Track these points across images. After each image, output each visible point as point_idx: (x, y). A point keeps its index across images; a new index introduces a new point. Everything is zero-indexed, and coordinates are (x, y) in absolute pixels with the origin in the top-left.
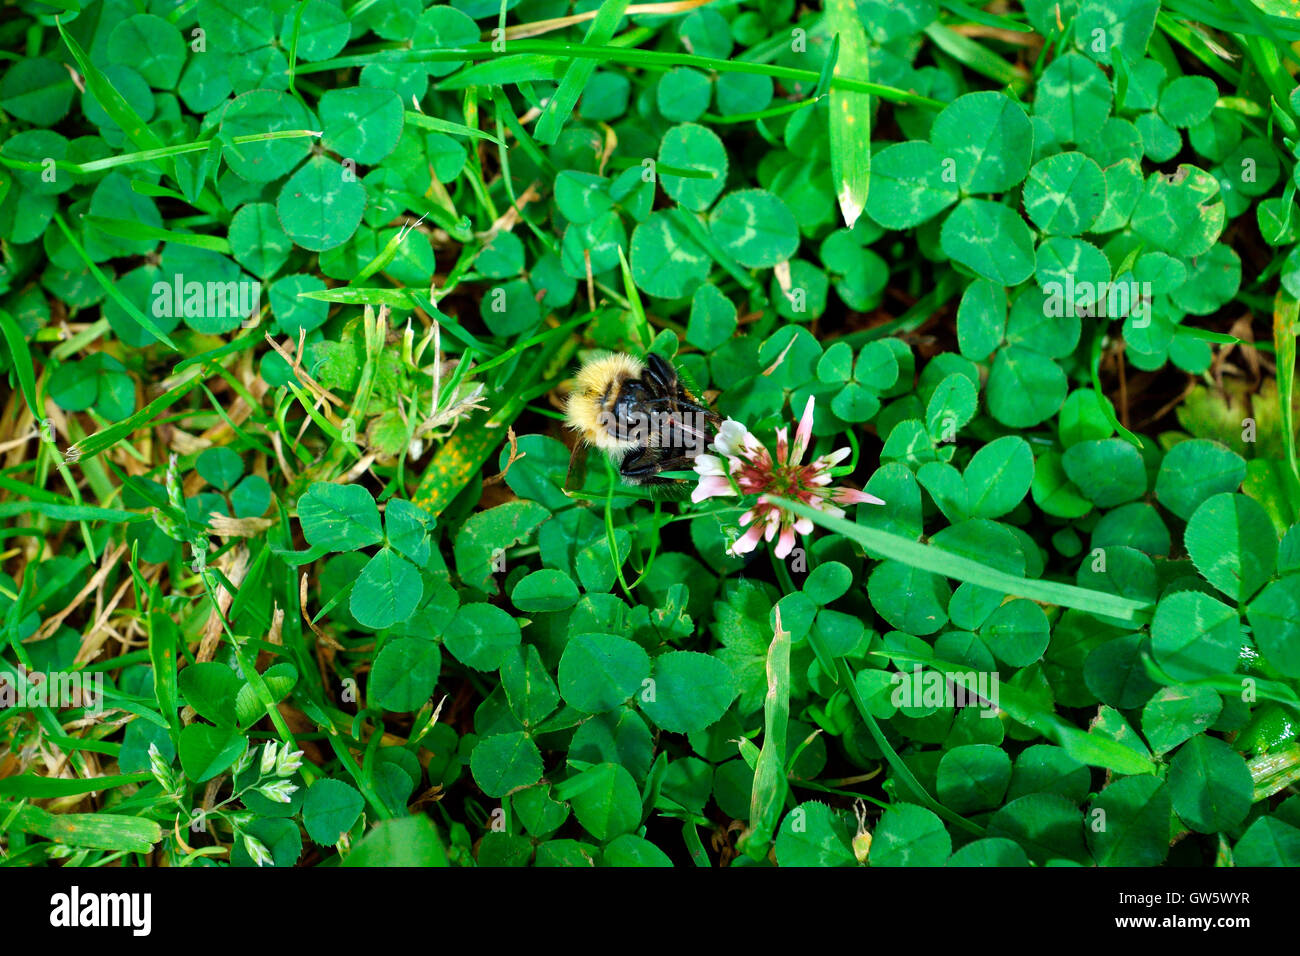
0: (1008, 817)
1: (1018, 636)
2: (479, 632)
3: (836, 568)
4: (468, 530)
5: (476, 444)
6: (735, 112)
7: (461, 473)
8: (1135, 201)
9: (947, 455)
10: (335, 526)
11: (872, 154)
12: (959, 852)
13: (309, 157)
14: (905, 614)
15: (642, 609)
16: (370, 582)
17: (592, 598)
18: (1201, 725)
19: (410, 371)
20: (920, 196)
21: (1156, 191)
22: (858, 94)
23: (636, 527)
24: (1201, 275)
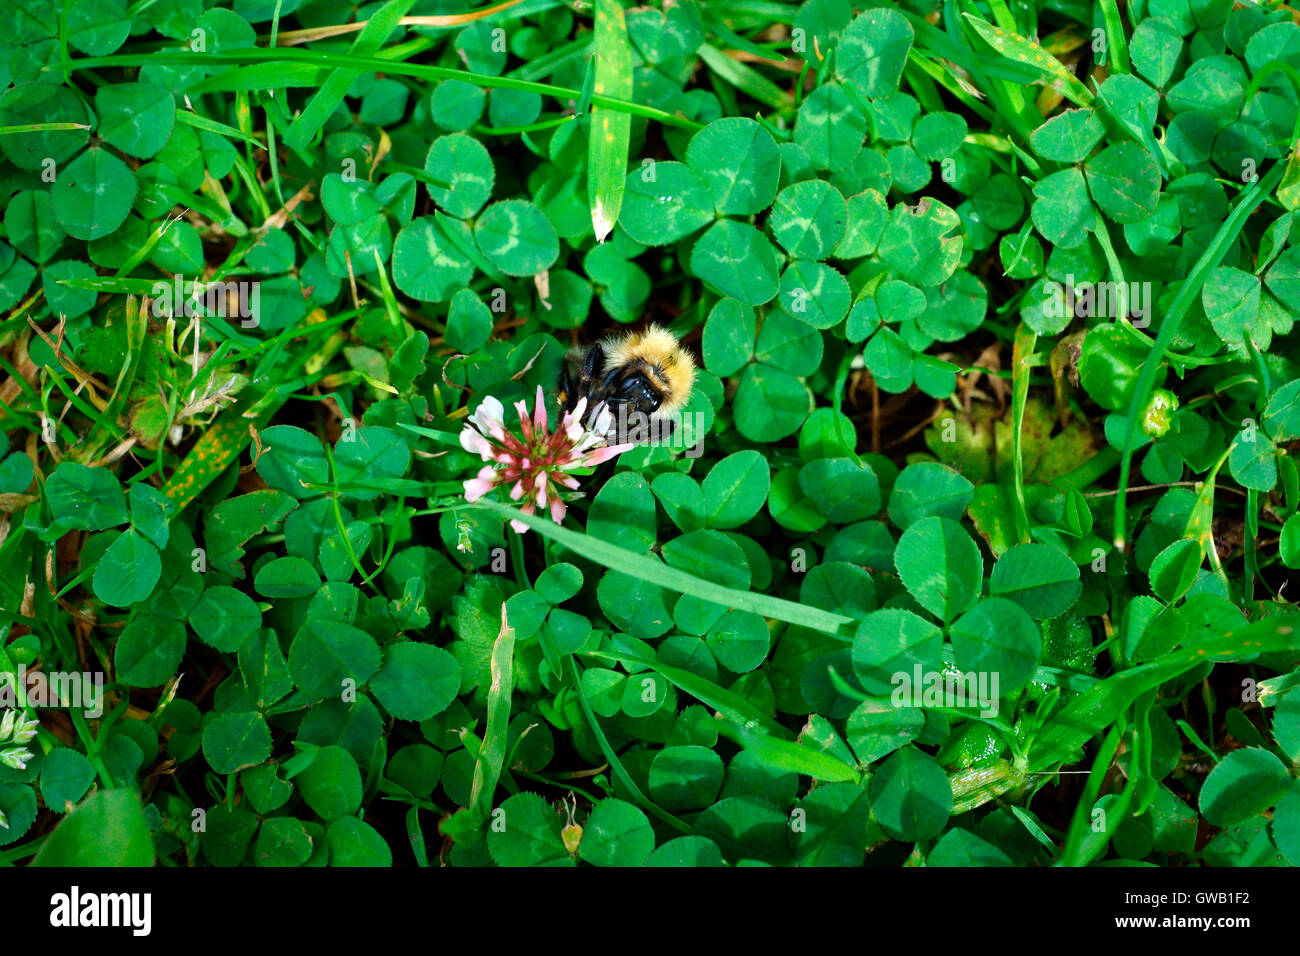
0: (715, 816)
1: (743, 643)
2: (223, 613)
3: (568, 569)
4: (217, 516)
5: (237, 433)
6: (504, 124)
7: (219, 460)
8: (882, 229)
9: (686, 468)
10: (82, 505)
11: (629, 171)
12: (661, 848)
13: (86, 148)
14: (633, 618)
15: (381, 599)
16: (114, 561)
17: (332, 587)
18: (906, 737)
19: (174, 360)
20: (677, 214)
21: (903, 220)
22: (620, 114)
23: (381, 520)
24: (949, 303)
